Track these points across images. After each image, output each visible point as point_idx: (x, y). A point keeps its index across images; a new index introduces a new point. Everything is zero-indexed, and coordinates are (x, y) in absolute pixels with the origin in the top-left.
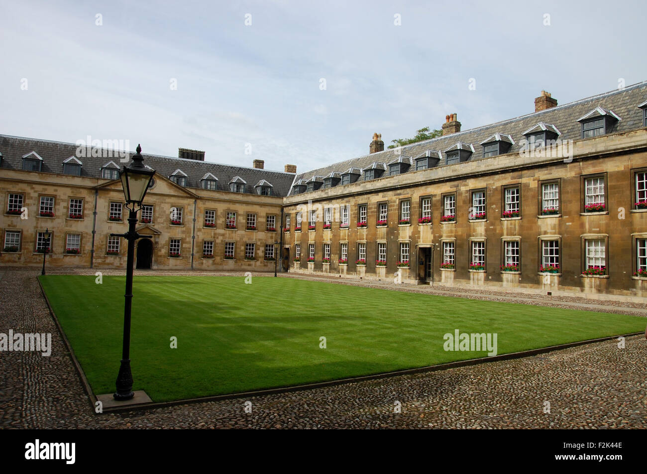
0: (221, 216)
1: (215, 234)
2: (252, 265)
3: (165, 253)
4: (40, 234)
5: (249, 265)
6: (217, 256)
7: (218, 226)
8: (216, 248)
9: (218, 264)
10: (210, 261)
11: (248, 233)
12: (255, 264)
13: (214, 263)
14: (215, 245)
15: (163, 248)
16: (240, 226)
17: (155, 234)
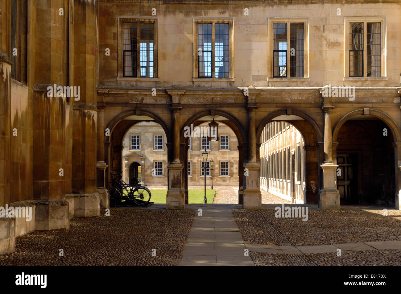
1: (191, 155)
2: (227, 180)
5: (224, 181)
7: (193, 148)
9: (195, 181)
16: (213, 146)
17: (141, 158)
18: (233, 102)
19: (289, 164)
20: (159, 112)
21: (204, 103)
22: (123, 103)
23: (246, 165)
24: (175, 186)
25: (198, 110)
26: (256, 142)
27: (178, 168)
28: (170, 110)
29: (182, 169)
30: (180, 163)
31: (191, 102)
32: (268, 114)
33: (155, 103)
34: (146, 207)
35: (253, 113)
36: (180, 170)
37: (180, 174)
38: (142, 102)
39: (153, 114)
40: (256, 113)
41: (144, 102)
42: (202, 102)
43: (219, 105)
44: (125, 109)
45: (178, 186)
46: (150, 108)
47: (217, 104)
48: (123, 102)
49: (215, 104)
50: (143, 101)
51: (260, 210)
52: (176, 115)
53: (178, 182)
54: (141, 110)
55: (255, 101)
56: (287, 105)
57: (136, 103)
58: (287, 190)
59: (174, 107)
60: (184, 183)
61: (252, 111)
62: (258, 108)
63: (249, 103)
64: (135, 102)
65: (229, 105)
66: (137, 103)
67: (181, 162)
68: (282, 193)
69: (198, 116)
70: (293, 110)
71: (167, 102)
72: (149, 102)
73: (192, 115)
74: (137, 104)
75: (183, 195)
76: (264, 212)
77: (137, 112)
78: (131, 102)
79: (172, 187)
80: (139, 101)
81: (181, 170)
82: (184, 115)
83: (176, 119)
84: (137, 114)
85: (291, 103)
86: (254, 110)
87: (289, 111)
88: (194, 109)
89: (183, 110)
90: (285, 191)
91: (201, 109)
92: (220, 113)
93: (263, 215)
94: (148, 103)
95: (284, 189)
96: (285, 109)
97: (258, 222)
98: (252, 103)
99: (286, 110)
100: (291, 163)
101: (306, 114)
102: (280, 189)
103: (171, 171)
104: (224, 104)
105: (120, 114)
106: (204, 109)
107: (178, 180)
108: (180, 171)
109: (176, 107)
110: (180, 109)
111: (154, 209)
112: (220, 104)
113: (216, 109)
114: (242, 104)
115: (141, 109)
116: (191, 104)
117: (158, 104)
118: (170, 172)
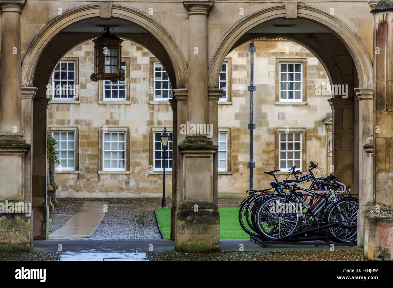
4: (158, 136)
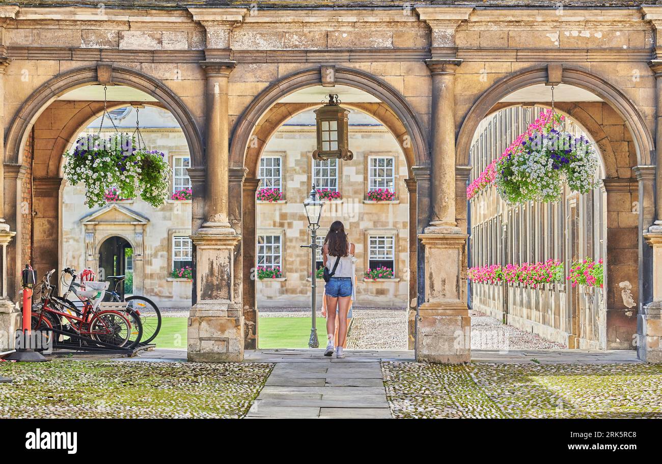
0: (297, 168)
1: (283, 216)
2: (388, 290)
3: (162, 268)
5: (381, 292)
6: (291, 271)
7: (289, 195)
8: (289, 251)
9: (293, 291)
10: (276, 284)
11: (374, 209)
12: (397, 290)
13: (284, 290)
14: (285, 243)
15: (155, 255)
16: (347, 190)
17: (135, 225)
18: (388, 44)
19: (563, 236)
20: (167, 75)
21: (302, 49)
22: (61, 49)
23: (426, 231)
24: (215, 293)
25: (284, 69)
26: (456, 165)
27: (224, 240)
28: (201, 67)
29: (235, 243)
30: (229, 225)
31: (264, 45)
32: (492, 83)
33: (157, 47)
34: (129, 356)
35: (447, 77)
36: (229, 247)
37: (230, 259)
38: (118, 46)
39: (150, 80)
40: (455, 80)
41: (123, 45)
42: (296, 46)
43: (348, 54)
44: (67, 66)
45: (223, 293)
46: (141, 63)
47: (341, 51)
48: (61, 45)
49: (336, 51)
50: (121, 41)
51: (466, 363)
52: (218, 84)
53: (224, 283)
54: (115, 70)
55: (455, 42)
56: (551, 55)
57: (98, 47)
58: (557, 313)
59: (212, 60)
60: (241, 286)
61: (443, 70)
62: (463, 64)
63: (436, 49)
64: (95, 47)
65: (375, 53)
66: (103, 47)
67: (230, 221)
68: (544, 323)
69: (284, 85)
70: (565, 70)
71: (190, 45)
72: (139, 45)
73: (267, 84)
74: (101, 50)
75: (237, 321)
76: (476, 370)
77: (103, 75)
78: (83, 46)
79: (203, 298)
80: (109, 42)
81: (232, 247)
82: (243, 84)
83: (217, 96)
84: (101, 78)
85: (559, 50)
86: (450, 69)
87: (555, 75)
88: (272, 67)
89: (238, 70)
90: (551, 316)
91: (291, 67)
92: (350, 77)
93: (471, 377)
94: (135, 47)
95: (550, 312)
96: (544, 64)
97: (453, 396)
98: (444, 48)
99: (546, 69)
100: (568, 232)
101: (605, 83)
102: (539, 311)
103: (203, 249)
104: (362, 51)
105: (51, 80)
106: (302, 66)
107: (222, 277)
108: (230, 250)
109: (218, 60)
110: (230, 66)
111: (150, 360)
112: (351, 51)
113: (337, 66)
114: (415, 50)
115: (115, 65)
116: (262, 52)
117: (165, 52)
118: (199, 252)
